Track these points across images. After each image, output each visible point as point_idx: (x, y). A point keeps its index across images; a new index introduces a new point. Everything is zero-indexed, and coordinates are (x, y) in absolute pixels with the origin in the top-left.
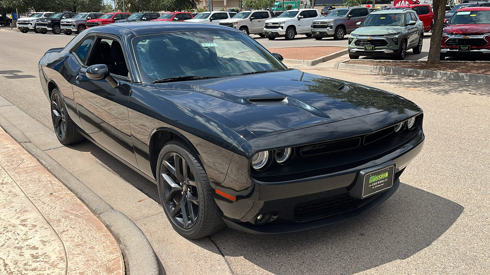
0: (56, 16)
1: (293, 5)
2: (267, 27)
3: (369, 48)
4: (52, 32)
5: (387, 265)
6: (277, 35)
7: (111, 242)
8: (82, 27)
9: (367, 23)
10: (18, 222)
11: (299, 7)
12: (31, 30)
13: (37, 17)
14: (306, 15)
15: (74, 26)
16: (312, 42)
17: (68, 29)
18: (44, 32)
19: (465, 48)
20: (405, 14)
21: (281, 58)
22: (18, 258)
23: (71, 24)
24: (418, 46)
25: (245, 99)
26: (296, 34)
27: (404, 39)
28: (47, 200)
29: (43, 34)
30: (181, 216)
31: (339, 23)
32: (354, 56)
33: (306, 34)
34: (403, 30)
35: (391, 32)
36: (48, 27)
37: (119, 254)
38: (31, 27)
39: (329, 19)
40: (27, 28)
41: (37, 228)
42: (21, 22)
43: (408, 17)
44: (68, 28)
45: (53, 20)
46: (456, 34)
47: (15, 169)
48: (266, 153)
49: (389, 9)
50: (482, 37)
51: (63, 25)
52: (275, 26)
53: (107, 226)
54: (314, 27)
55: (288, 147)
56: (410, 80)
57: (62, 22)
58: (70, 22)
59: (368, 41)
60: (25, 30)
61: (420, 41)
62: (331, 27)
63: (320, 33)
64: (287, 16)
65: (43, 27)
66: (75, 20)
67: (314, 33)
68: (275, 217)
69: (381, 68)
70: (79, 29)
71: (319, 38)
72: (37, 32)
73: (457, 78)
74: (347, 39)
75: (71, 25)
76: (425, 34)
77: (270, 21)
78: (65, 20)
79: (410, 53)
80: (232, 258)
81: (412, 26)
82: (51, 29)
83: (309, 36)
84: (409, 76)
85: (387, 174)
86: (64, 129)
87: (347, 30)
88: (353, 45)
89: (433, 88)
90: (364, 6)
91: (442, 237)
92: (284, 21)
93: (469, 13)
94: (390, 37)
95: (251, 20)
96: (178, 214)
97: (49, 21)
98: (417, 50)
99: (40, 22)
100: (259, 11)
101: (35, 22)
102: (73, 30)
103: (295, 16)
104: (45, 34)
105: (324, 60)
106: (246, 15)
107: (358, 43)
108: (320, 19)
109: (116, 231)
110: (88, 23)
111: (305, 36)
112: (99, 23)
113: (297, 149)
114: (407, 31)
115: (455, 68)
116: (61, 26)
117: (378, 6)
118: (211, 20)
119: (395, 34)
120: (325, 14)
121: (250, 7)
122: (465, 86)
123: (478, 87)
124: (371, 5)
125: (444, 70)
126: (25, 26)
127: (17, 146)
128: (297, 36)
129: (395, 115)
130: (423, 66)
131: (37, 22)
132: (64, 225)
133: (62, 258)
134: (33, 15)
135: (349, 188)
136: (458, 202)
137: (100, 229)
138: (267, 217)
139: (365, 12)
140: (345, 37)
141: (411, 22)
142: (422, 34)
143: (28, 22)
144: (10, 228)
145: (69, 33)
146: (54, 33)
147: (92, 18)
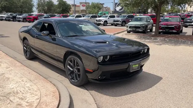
0: (14, 15)
1: (106, 13)
2: (97, 21)
3: (134, 29)
4: (12, 21)
5: (139, 93)
6: (100, 24)
7: (52, 86)
9: (133, 20)
10: (21, 80)
11: (108, 14)
12: (4, 20)
14: (111, 17)
15: (22, 18)
16: (113, 27)
19: (167, 30)
20: (147, 18)
21: (104, 31)
22: (24, 89)
23: (20, 18)
24: (151, 29)
25: (95, 42)
26: (107, 24)
27: (147, 26)
28: (29, 74)
29: (9, 21)
30: (74, 79)
31: (123, 20)
32: (129, 32)
33: (111, 24)
34: (146, 23)
35: (142, 24)
37: (56, 89)
39: (119, 19)
41: (28, 82)
43: (148, 19)
45: (13, 16)
46: (164, 25)
47: (14, 66)
48: (102, 57)
49: (141, 16)
50: (173, 26)
51: (17, 18)
52: (100, 21)
53: (50, 82)
54: (114, 21)
55: (108, 55)
56: (148, 40)
59: (134, 27)
60: (1, 20)
61: (152, 27)
62: (120, 22)
63: (116, 23)
64: (104, 17)
65: (9, 19)
67: (114, 23)
68: (105, 77)
69: (138, 36)
70: (24, 19)
71: (116, 25)
72: (6, 21)
73: (165, 40)
74: (126, 26)
76: (154, 25)
77: (98, 19)
78: (18, 16)
79: (148, 32)
80: (91, 91)
81: (149, 22)
82: (12, 19)
83: (112, 25)
84: (148, 39)
85: (138, 65)
86: (28, 54)
87: (126, 23)
88: (128, 28)
89: (156, 43)
90: (132, 14)
91: (155, 86)
92: (103, 19)
93: (168, 18)
94: (141, 25)
95: (91, 18)
96: (73, 78)
97: (12, 17)
98: (151, 30)
99: (8, 17)
100: (93, 15)
101: (6, 17)
102: (21, 20)
103: (107, 17)
105: (118, 33)
106: (89, 16)
107: (130, 27)
108: (116, 19)
109: (53, 83)
110: (27, 18)
111: (111, 25)
112: (31, 18)
113: (111, 56)
114: (147, 24)
115: (164, 37)
117: (138, 15)
118: (76, 18)
119: (143, 25)
120: (118, 17)
121: (90, 13)
122: (167, 43)
123: (171, 43)
124: (135, 14)
125: (160, 37)
126: (2, 18)
127: (12, 59)
128: (107, 25)
129: (141, 48)
130: (153, 36)
132: (36, 81)
133: (38, 90)
134: (5, 14)
135: (127, 69)
136: (161, 77)
137: (48, 83)
138: (102, 77)
139: (132, 17)
140: (126, 25)
141: (149, 20)
142: (153, 25)
144: (18, 82)
145: (19, 21)
146: (14, 21)
147: (29, 16)
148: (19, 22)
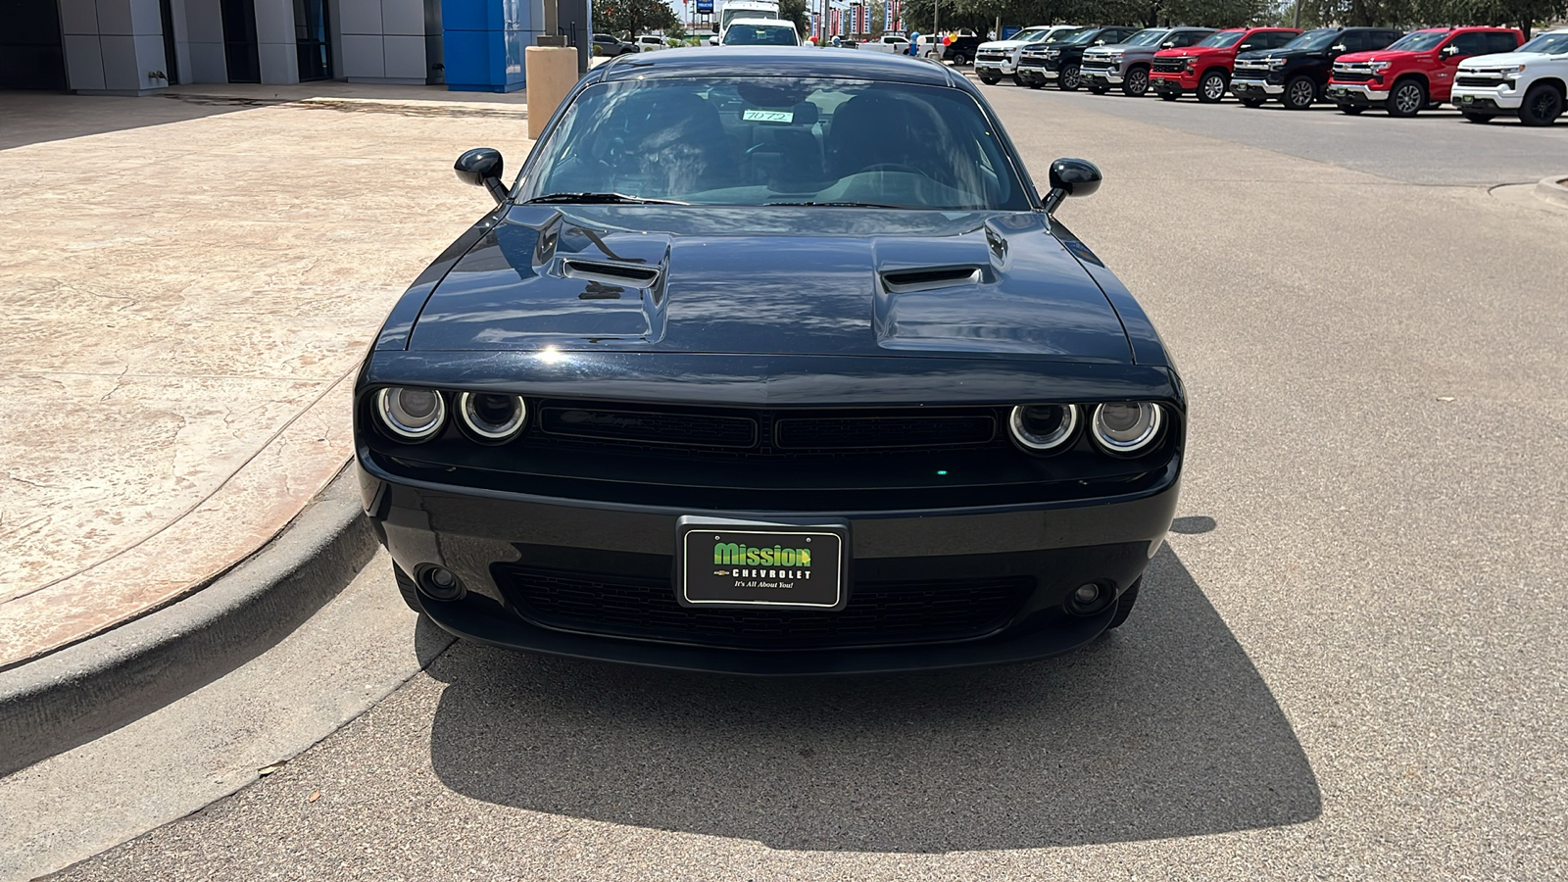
0: (1079, 38)
4: (1056, 85)
8: (1141, 72)
13: (1030, 41)
15: (1117, 67)
17: (1099, 77)
18: (1036, 82)
23: (1108, 60)
29: (1033, 88)
36: (1047, 70)
38: (1005, 67)
40: (1040, 75)
42: (985, 53)
44: (1097, 74)
45: (1067, 50)
51: (1089, 64)
57: (1086, 56)
58: (1109, 54)
60: (991, 75)
65: (1036, 69)
66: (1122, 51)
70: (1130, 74)
72: (1020, 84)
75: (1110, 64)
78: (1096, 51)
82: (1054, 75)
97: (1056, 53)
99: (1031, 54)
101: (1019, 52)
102: (1112, 80)
104: (1039, 89)
110: (1156, 60)
112: (1189, 61)
116: (1082, 67)
126: (992, 64)
131: (1023, 53)
134: (1023, 34)
143: (1002, 54)
145: (1099, 87)
146: (1064, 88)
147: (1177, 45)
148: (1101, 92)
